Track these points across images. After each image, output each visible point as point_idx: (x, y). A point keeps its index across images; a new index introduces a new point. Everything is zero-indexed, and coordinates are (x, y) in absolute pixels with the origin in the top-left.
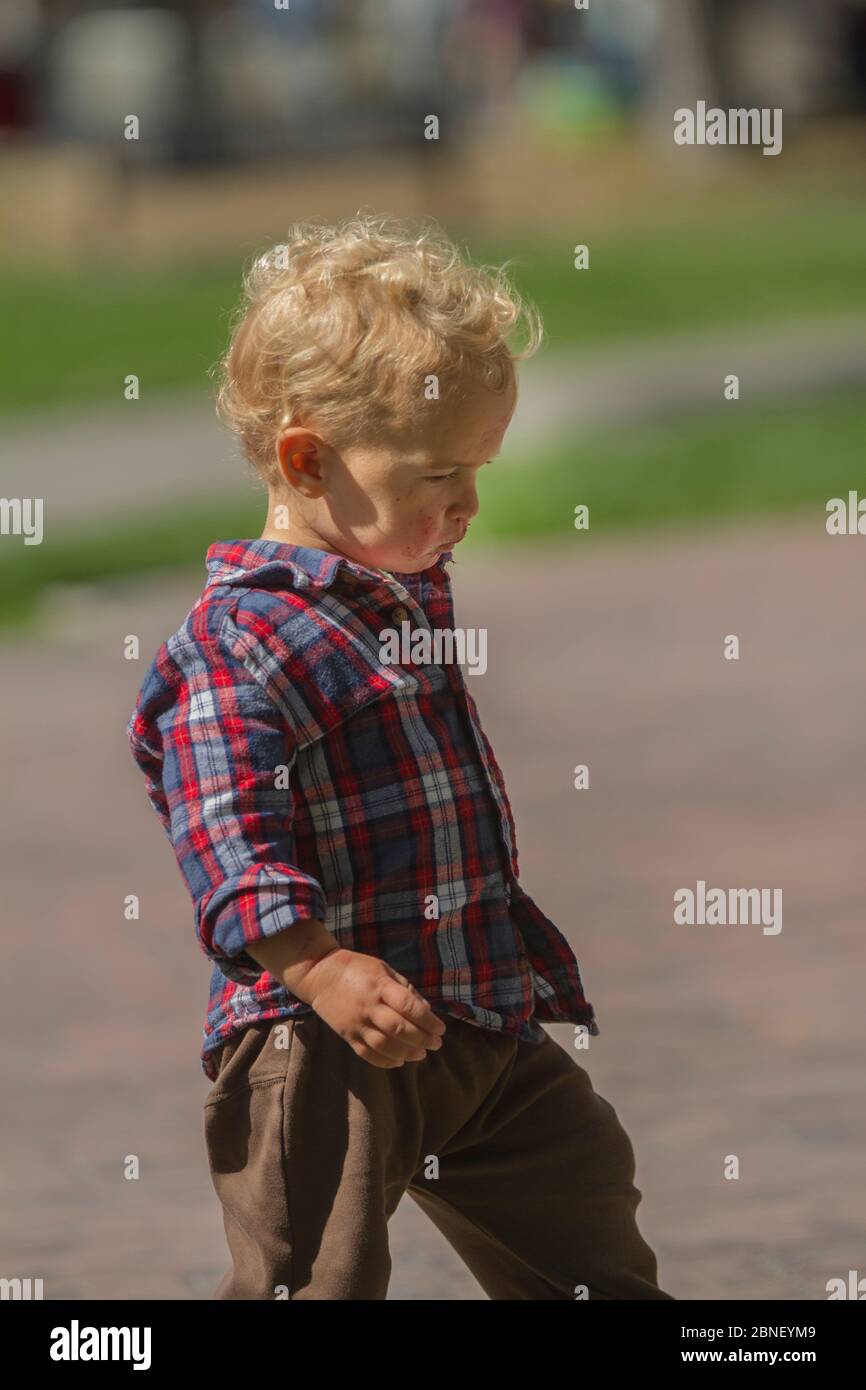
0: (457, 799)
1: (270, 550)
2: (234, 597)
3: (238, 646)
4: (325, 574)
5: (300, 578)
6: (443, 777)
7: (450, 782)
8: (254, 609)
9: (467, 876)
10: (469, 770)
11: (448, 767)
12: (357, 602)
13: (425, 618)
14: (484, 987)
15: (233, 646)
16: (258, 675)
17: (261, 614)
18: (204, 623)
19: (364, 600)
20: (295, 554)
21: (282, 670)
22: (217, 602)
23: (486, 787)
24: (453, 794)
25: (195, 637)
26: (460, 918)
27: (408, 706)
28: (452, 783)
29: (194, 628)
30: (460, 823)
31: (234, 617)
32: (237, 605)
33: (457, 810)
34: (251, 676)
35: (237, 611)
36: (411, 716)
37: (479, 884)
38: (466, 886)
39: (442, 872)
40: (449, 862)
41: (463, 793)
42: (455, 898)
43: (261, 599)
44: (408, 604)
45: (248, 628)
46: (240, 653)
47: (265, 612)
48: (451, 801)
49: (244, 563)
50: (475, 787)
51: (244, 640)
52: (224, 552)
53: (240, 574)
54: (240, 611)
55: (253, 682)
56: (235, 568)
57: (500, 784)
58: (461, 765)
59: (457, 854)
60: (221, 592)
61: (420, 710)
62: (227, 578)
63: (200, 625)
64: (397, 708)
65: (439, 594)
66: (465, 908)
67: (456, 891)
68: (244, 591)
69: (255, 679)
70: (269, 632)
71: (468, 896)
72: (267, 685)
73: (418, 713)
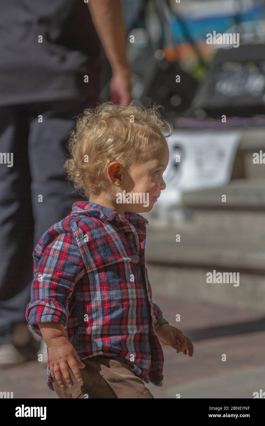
0: (137, 299)
1: (95, 206)
2: (80, 217)
3: (76, 232)
4: (110, 216)
5: (102, 216)
6: (134, 291)
7: (136, 293)
8: (85, 222)
9: (137, 324)
10: (142, 290)
11: (136, 288)
12: (118, 229)
13: (138, 239)
14: (138, 360)
15: (74, 232)
16: (79, 243)
17: (86, 224)
18: (67, 222)
19: (121, 228)
20: (102, 208)
21: (87, 244)
22: (74, 217)
23: (147, 297)
24: (136, 297)
25: (63, 225)
26: (134, 337)
27: (128, 265)
28: (137, 293)
29: (64, 223)
30: (137, 307)
31: (77, 223)
32: (80, 219)
33: (137, 302)
34: (77, 243)
35: (79, 221)
36: (128, 268)
37: (141, 327)
38: (137, 327)
39: (129, 321)
40: (132, 318)
41: (139, 297)
42: (133, 330)
43: (87, 220)
44: (134, 233)
45: (82, 228)
46: (76, 235)
47: (88, 224)
48: (136, 299)
49: (85, 208)
50: (143, 296)
51: (79, 231)
52: (79, 204)
53: (83, 211)
54: (80, 221)
55: (76, 245)
56: (82, 209)
57: (151, 297)
58: (140, 288)
59: (135, 317)
60: (76, 215)
61: (131, 267)
62: (78, 212)
63: (66, 223)
64: (124, 265)
65: (142, 233)
66: (136, 334)
67: (134, 328)
68: (83, 216)
69: (77, 244)
70: (87, 230)
71: (137, 330)
72: (80, 247)
73: (130, 268)
